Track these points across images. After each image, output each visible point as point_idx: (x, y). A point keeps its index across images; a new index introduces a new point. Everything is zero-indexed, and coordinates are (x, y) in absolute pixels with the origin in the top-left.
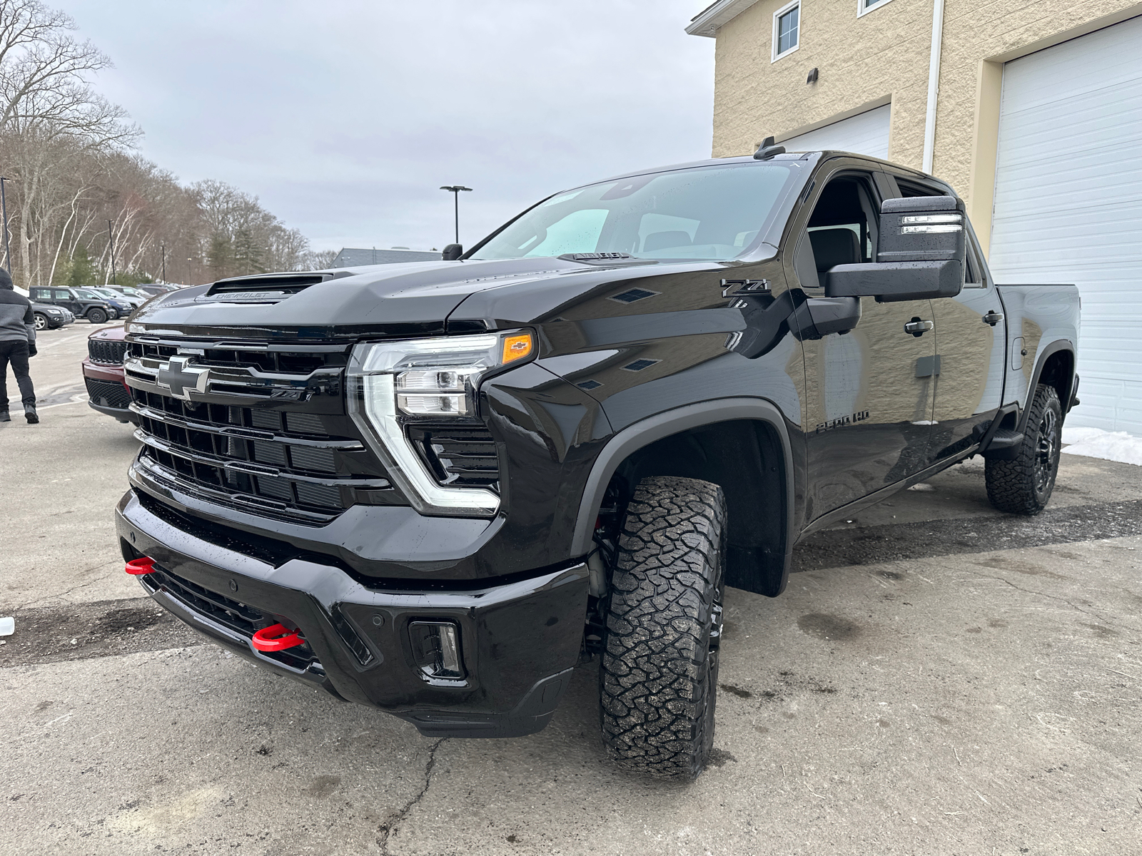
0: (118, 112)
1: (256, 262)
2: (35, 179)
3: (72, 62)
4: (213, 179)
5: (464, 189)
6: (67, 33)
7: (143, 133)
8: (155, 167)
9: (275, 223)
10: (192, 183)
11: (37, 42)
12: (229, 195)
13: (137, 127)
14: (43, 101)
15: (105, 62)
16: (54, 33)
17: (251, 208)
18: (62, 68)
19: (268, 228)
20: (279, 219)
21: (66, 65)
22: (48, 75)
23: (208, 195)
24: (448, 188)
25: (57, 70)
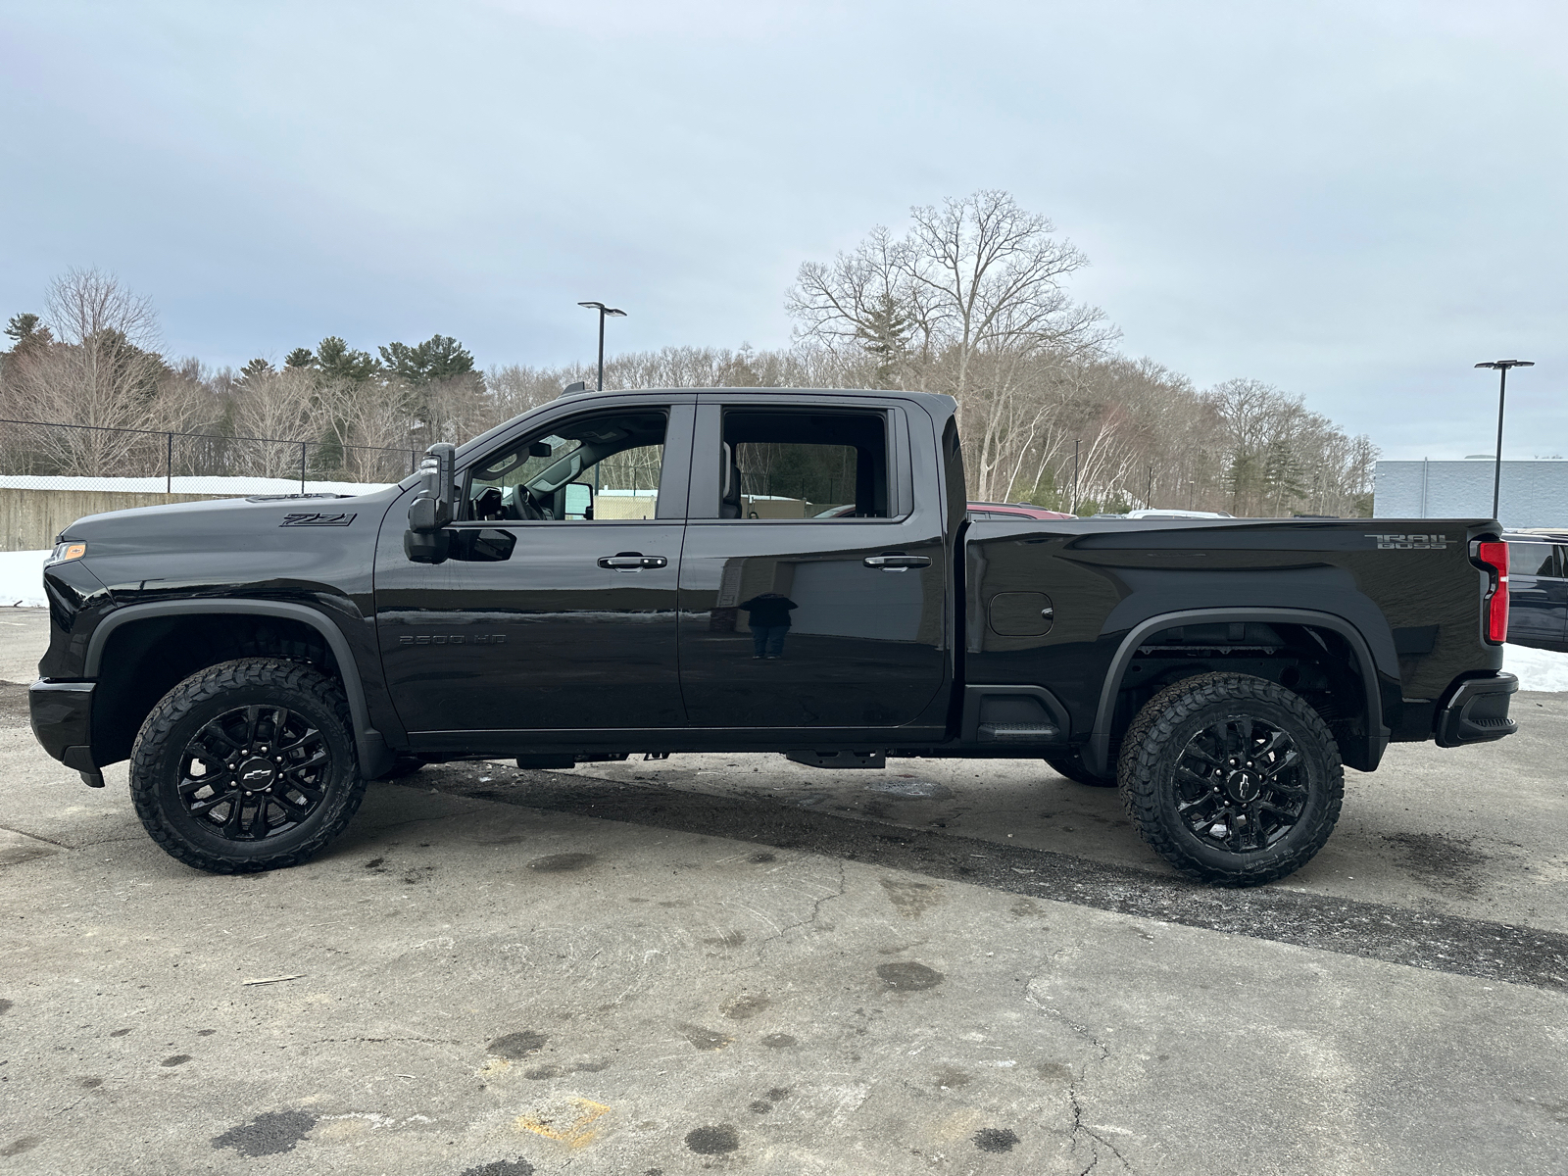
0: (1096, 314)
1: (1293, 483)
2: (1002, 402)
3: (1046, 268)
4: (1243, 378)
5: (1517, 363)
6: (1046, 236)
7: (1122, 335)
8: (1164, 371)
9: (1327, 429)
10: (1216, 386)
11: (1017, 253)
12: (1263, 396)
13: (1116, 329)
14: (1019, 317)
15: (1083, 260)
16: (1031, 241)
17: (1293, 412)
18: (1036, 277)
19: (1317, 438)
20: (1334, 424)
21: (1040, 273)
22: (1023, 286)
23: (1235, 400)
24: (1488, 365)
25: (1032, 279)
